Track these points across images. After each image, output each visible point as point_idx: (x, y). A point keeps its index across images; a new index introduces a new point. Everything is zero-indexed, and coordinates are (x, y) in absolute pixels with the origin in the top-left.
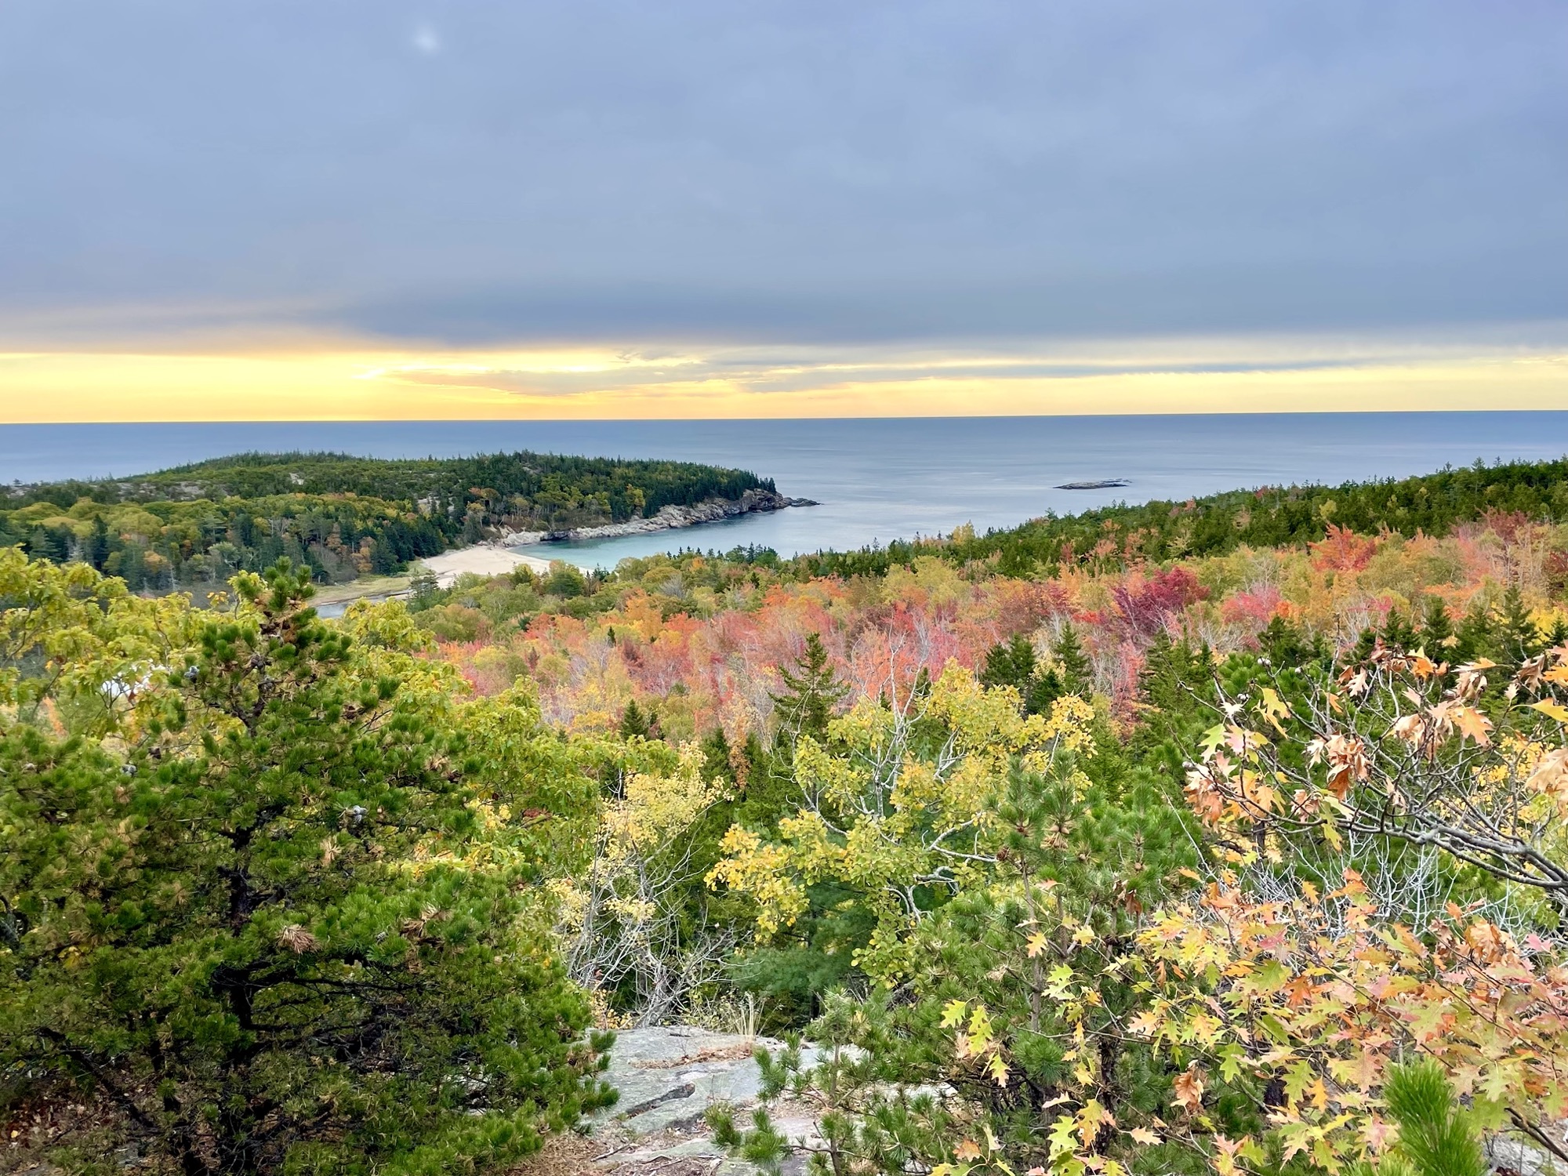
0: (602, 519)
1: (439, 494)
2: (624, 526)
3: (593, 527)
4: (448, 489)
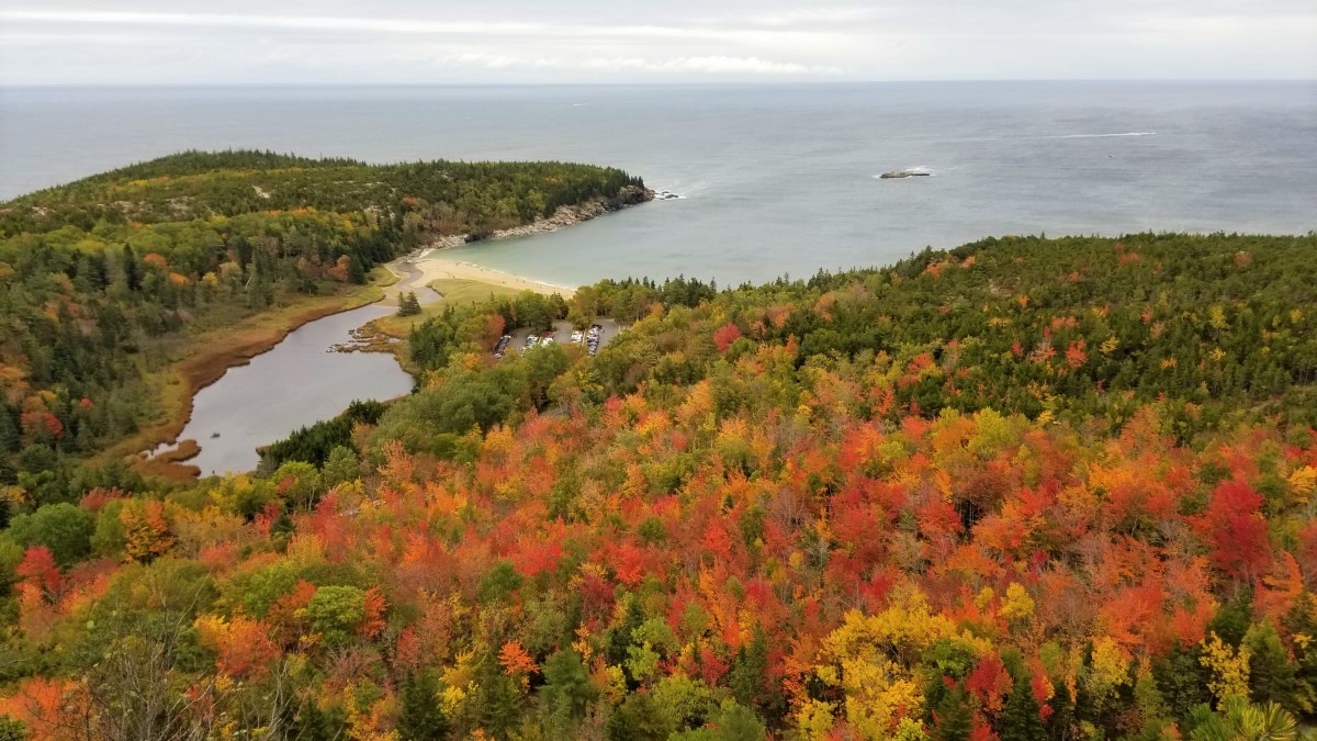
0: (512, 222)
1: (379, 203)
2: (530, 227)
3: (505, 229)
4: (386, 198)
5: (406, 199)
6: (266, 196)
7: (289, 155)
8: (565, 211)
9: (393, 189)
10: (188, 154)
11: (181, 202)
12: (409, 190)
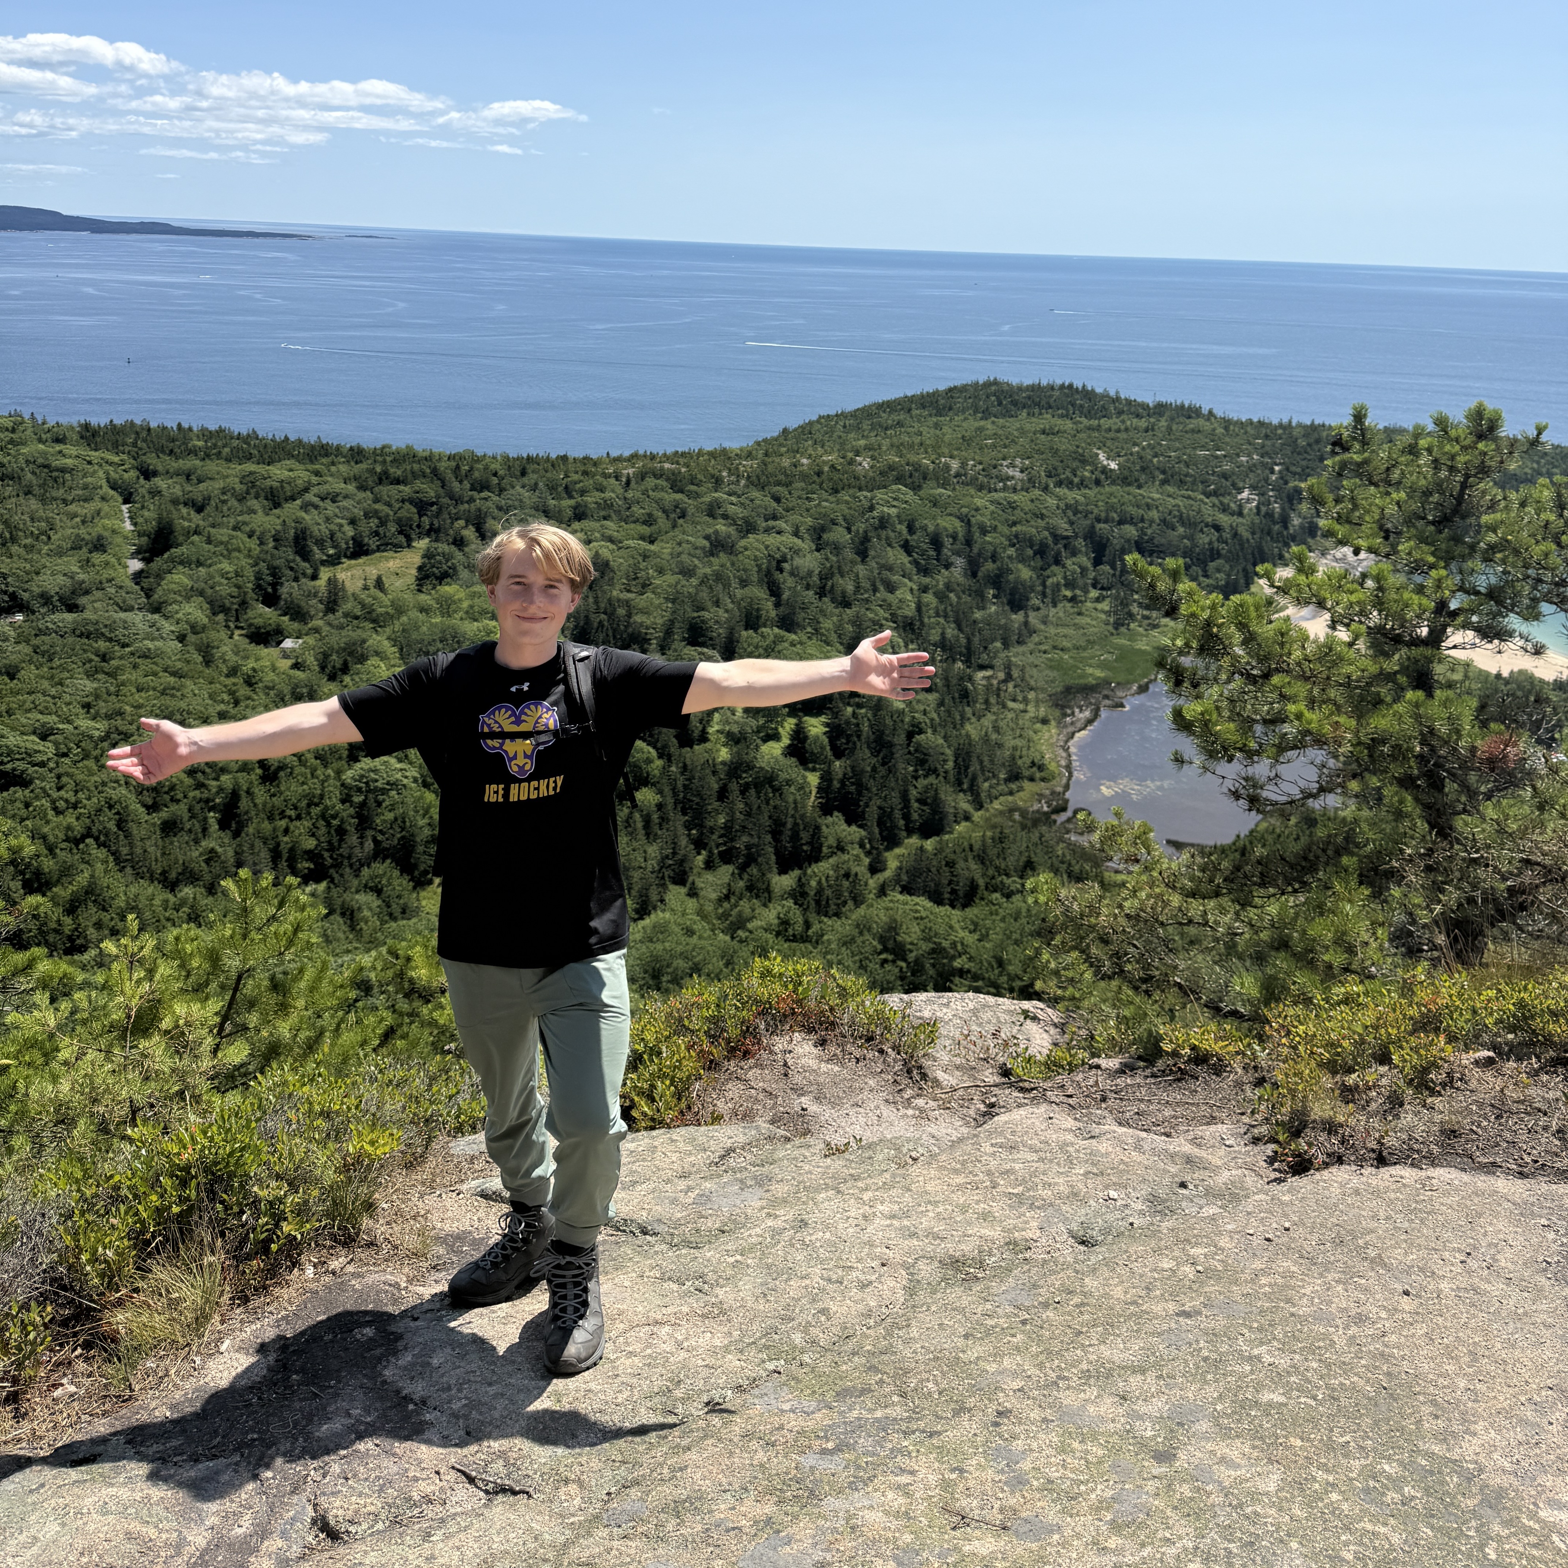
1: (1257, 486)
4: (1266, 480)
6: (1113, 465)
7: (1112, 393)
9: (1277, 468)
10: (988, 384)
11: (1012, 465)
12: (1299, 470)
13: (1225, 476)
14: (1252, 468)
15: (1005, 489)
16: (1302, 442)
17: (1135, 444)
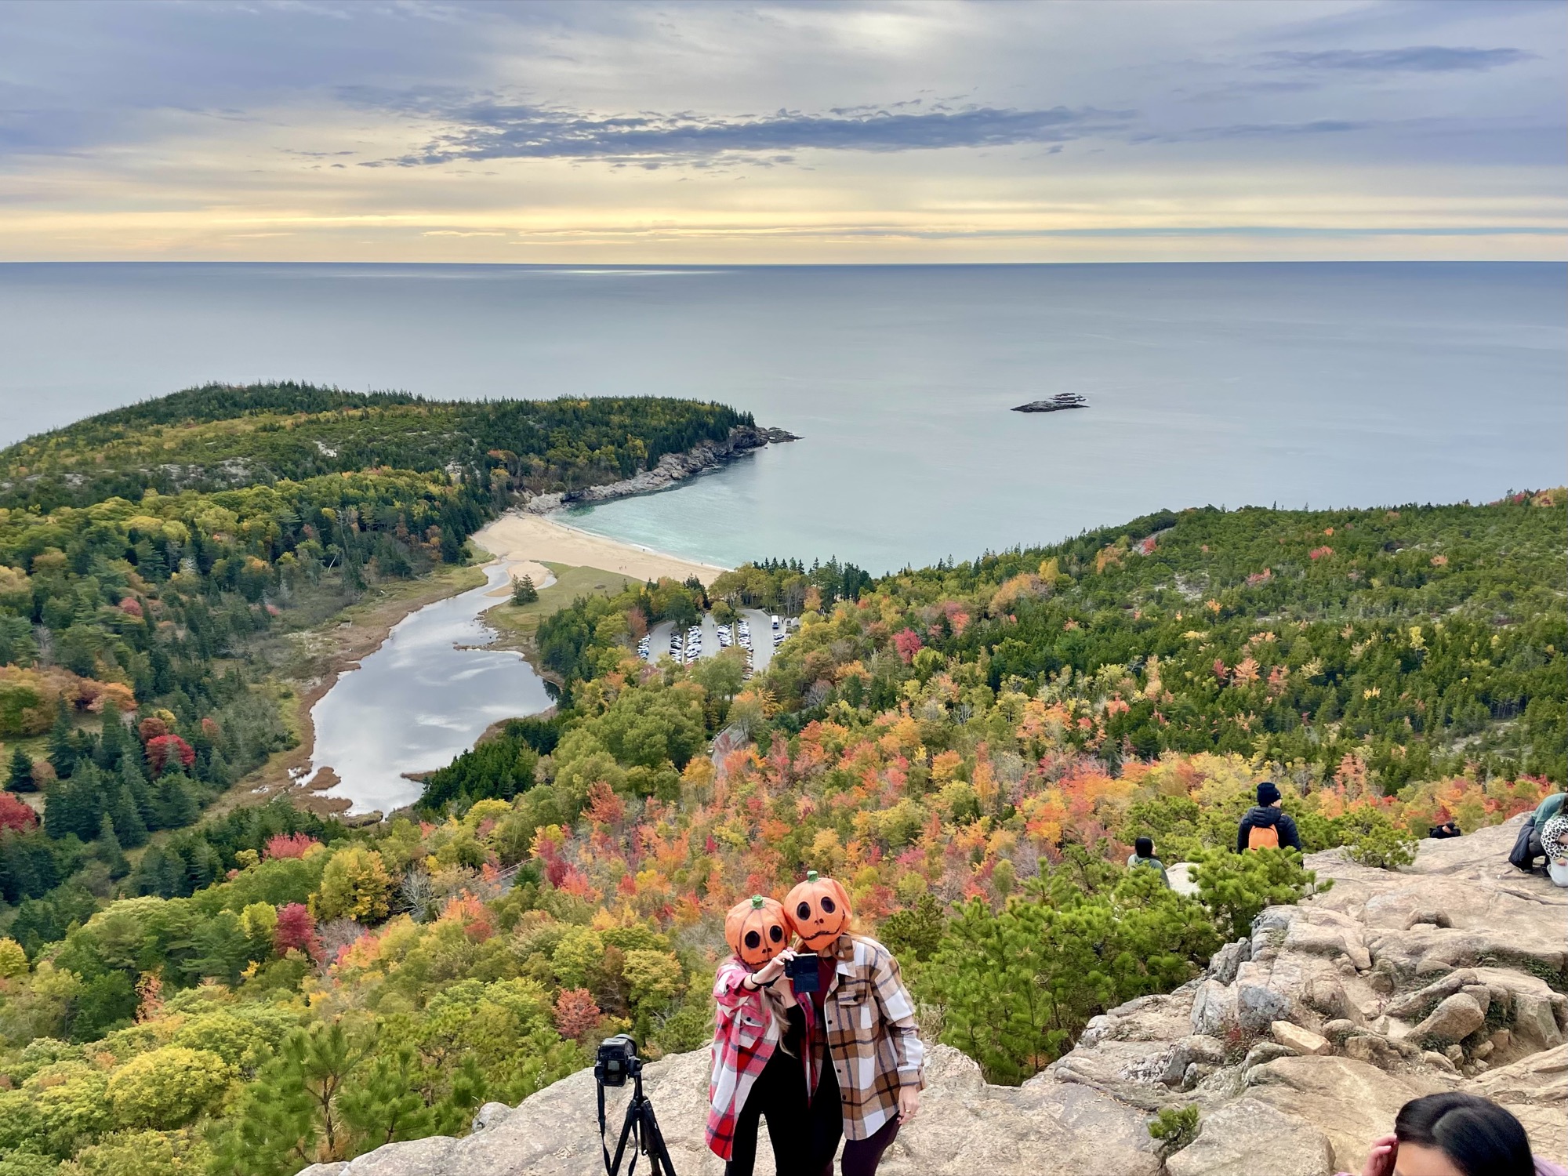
0: (612, 476)
1: (461, 459)
2: (633, 481)
3: (605, 484)
4: (467, 452)
5: (492, 453)
6: (332, 454)
8: (670, 462)
9: (475, 441)
11: (234, 464)
12: (492, 440)
13: (433, 452)
14: (454, 443)
15: (230, 487)
16: (492, 417)
17: (351, 432)
